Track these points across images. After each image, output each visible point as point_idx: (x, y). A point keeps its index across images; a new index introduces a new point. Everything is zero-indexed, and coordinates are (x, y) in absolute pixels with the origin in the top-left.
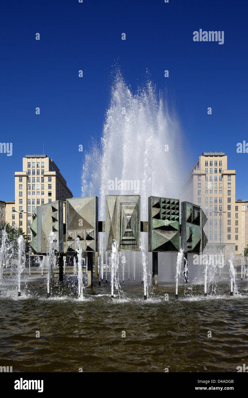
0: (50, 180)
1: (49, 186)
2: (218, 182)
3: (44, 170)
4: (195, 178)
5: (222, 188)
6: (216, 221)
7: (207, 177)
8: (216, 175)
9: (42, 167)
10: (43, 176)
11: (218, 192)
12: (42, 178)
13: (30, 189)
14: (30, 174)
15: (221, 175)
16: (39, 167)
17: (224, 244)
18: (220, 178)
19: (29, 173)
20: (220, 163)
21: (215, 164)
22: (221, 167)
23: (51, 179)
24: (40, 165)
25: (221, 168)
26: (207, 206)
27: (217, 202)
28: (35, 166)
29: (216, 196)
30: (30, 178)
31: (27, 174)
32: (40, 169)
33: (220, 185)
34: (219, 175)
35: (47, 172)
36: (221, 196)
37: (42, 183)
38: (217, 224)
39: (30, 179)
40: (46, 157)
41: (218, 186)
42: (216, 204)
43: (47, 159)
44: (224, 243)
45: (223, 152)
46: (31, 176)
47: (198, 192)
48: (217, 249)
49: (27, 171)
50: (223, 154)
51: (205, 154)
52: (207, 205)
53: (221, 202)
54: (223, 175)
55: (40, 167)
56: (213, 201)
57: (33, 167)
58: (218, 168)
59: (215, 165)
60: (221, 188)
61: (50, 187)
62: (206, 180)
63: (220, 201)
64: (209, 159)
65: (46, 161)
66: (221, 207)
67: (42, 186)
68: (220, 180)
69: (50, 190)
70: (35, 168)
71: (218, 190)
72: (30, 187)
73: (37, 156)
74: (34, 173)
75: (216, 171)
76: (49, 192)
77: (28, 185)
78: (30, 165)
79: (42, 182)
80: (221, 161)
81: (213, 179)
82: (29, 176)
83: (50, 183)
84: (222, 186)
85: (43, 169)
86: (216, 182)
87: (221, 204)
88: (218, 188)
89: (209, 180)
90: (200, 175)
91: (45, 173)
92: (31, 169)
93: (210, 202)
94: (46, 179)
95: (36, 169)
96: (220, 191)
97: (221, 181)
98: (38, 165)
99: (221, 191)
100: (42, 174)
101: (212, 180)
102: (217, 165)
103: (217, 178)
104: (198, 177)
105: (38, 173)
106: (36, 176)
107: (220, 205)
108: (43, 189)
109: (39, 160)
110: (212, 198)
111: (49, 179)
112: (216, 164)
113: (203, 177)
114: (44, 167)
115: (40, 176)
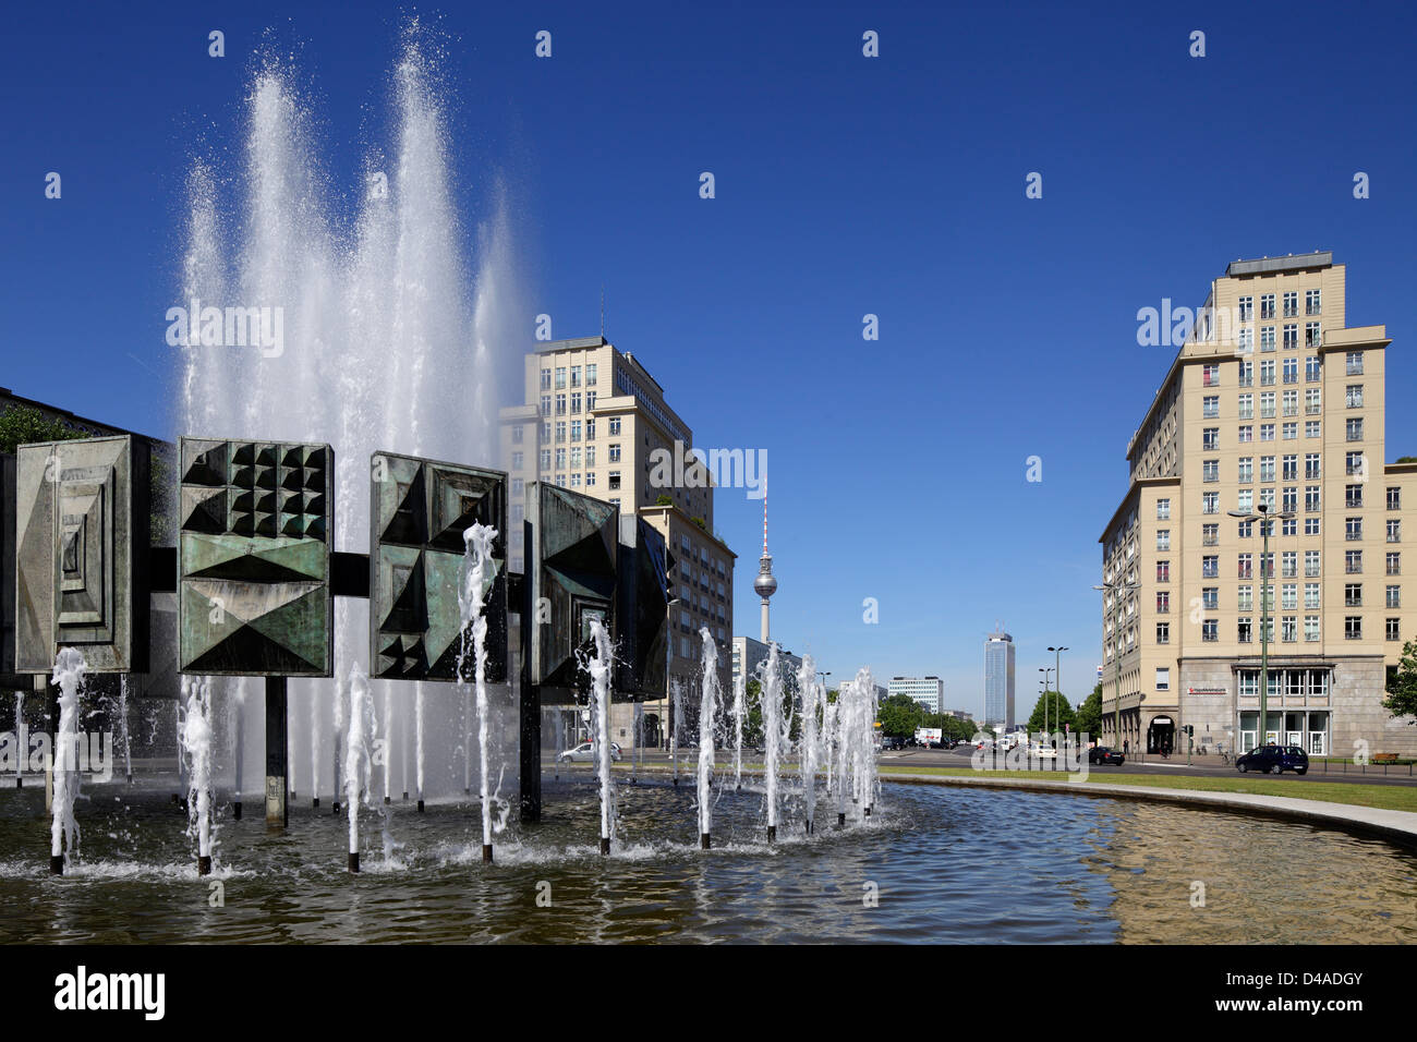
0: (615, 429)
1: (612, 452)
2: (1302, 384)
3: (595, 393)
4: (1192, 376)
5: (1320, 410)
6: (1290, 558)
7: (1246, 367)
8: (1290, 354)
9: (589, 384)
10: (591, 417)
11: (1301, 428)
12: (589, 422)
13: (549, 468)
14: (549, 411)
15: (1316, 354)
16: (579, 385)
17: (1326, 661)
18: (1309, 366)
19: (544, 409)
20: (1309, 300)
21: (1286, 306)
22: (1312, 319)
23: (619, 425)
24: (582, 377)
25: (1317, 325)
26: (1245, 494)
27: (1293, 476)
28: (564, 383)
29: (1289, 447)
30: (549, 425)
31: (538, 412)
32: (583, 390)
33: (1309, 398)
34: (1303, 354)
35: (607, 401)
36: (1314, 446)
37: (590, 443)
38: (1294, 570)
39: (549, 431)
40: (605, 342)
41: (1301, 402)
42: (1290, 484)
43: (608, 350)
44: (1326, 654)
45: (1323, 250)
46: (552, 420)
47: (1206, 438)
48: (1295, 682)
49: (539, 402)
50: (1327, 258)
51: (1240, 267)
52: (1249, 491)
53: (1316, 474)
54: (1322, 353)
55: (583, 383)
56: (1278, 468)
57: (561, 385)
58: (1301, 322)
59: (1286, 313)
60: (1317, 411)
61: (615, 454)
62: (1241, 381)
63: (1312, 469)
64: (1258, 287)
65: (603, 357)
66: (1316, 496)
67: (589, 454)
68: (1312, 375)
69: (615, 467)
70: (564, 387)
71: (1302, 419)
72: (549, 457)
73: (573, 344)
74: (561, 408)
75: (1290, 339)
76: (611, 473)
77: (544, 452)
78: (549, 377)
79: (589, 439)
80: (1317, 292)
81: (1278, 372)
82: (546, 421)
83: (615, 440)
84: (1319, 402)
85: (591, 389)
86: (1290, 387)
87: (1312, 483)
88: (1301, 412)
89: (1256, 382)
90: (1211, 362)
91: (600, 405)
92: (552, 392)
93: (1263, 476)
94: (603, 424)
95: (568, 391)
96: (1308, 424)
97: (1317, 379)
98: (574, 375)
99: (1316, 423)
100: (589, 408)
101: (1271, 378)
102: (1294, 312)
103: (1294, 367)
104: (1207, 373)
105: (576, 408)
106: (567, 418)
107: (1308, 489)
108: (590, 462)
109: (580, 358)
110: (1271, 458)
111: (612, 425)
112: (1291, 306)
113: (1227, 372)
114: (595, 383)
115: (583, 416)
